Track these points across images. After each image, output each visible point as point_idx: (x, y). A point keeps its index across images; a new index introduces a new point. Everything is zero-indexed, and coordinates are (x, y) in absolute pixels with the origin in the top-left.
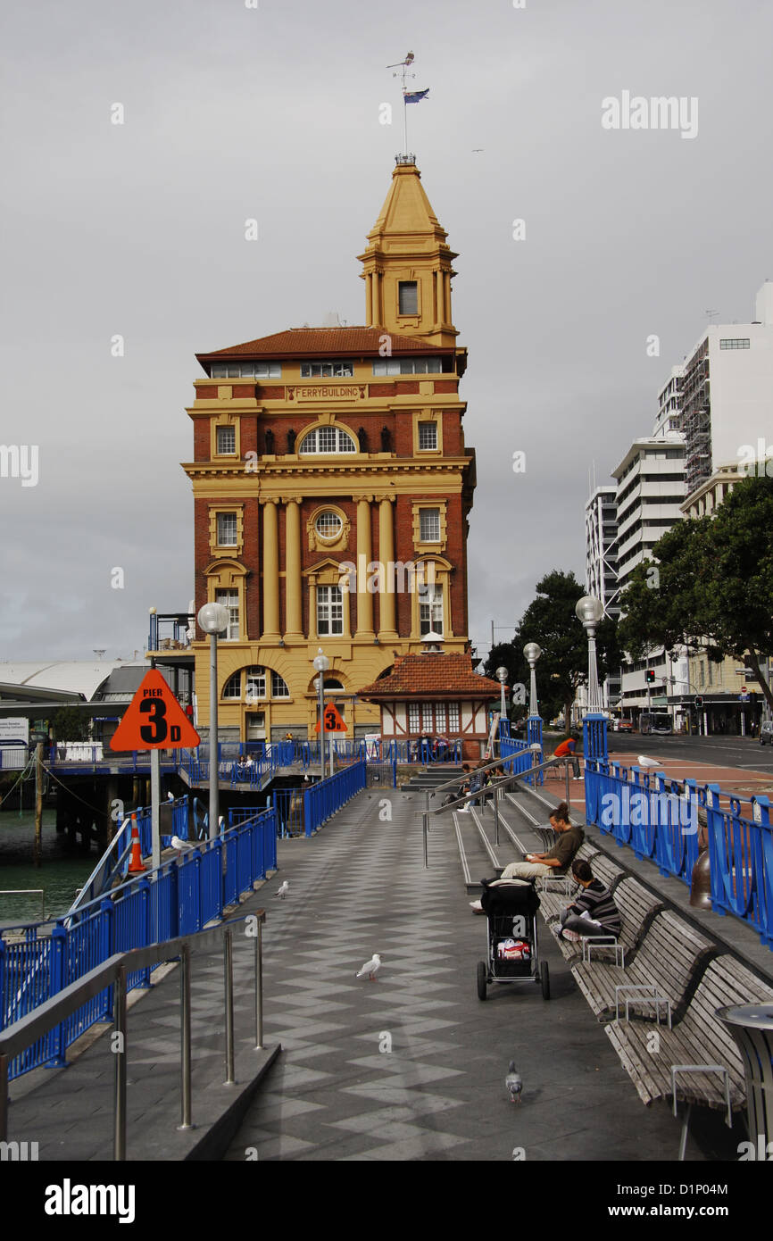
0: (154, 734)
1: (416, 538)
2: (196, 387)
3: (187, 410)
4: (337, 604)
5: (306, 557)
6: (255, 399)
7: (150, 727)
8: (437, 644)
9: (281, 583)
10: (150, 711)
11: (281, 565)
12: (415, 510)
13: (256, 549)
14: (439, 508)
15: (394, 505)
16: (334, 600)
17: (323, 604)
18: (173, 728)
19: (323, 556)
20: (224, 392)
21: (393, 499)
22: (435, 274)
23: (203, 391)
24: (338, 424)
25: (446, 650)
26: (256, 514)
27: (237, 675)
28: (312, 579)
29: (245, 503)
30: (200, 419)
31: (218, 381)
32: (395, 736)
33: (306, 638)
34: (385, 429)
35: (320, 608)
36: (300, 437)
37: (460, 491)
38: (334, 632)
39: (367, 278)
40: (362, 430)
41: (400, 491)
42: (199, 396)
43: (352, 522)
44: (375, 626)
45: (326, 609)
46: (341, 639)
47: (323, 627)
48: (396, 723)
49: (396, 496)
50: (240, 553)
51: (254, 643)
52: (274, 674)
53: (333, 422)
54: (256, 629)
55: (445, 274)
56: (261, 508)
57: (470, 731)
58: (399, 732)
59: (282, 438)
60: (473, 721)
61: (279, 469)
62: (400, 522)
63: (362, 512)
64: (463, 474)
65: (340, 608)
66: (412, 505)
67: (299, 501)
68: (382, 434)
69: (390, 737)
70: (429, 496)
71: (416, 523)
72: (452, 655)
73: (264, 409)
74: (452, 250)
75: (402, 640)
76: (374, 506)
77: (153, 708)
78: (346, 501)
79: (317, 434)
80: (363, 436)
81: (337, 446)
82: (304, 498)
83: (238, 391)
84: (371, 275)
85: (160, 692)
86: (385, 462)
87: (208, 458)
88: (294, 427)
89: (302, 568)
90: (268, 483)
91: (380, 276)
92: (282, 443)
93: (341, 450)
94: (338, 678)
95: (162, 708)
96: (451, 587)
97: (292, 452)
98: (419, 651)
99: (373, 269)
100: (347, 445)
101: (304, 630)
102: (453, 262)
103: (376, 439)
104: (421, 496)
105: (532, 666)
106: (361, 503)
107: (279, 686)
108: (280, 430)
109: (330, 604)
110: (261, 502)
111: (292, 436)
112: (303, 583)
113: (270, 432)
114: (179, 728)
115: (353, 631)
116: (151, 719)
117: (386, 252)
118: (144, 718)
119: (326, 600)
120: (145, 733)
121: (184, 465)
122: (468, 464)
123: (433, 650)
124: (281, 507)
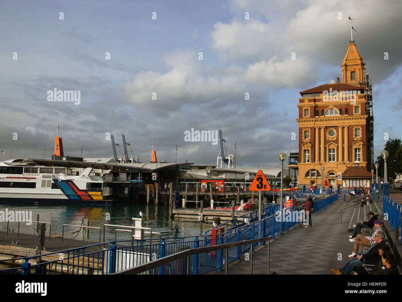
0: (260, 187)
1: (354, 136)
2: (300, 100)
3: (297, 106)
4: (334, 153)
5: (326, 142)
6: (314, 102)
7: (259, 185)
8: (358, 164)
9: (320, 148)
10: (259, 181)
11: (320, 144)
12: (354, 129)
13: (314, 140)
14: (360, 128)
15: (348, 127)
16: (333, 152)
17: (330, 153)
18: (264, 185)
19: (330, 141)
20: (306, 101)
21: (348, 126)
22: (360, 69)
23: (302, 101)
24: (334, 108)
25: (360, 165)
26: (314, 131)
27: (309, 171)
28: (327, 147)
29: (311, 128)
30: (300, 108)
31: (305, 98)
32: (346, 188)
33: (326, 162)
34: (346, 108)
35: (330, 154)
36: (325, 111)
37: (365, 123)
38: (333, 161)
39: (343, 71)
40: (340, 109)
41: (350, 124)
42: (300, 102)
43: (338, 132)
44: (343, 159)
45: (331, 154)
46: (335, 162)
47: (330, 159)
48: (346, 184)
49: (349, 125)
50: (310, 141)
51: (313, 164)
52: (318, 171)
53: (333, 107)
54: (314, 160)
55: (362, 69)
56: (315, 129)
57: (365, 186)
58: (347, 187)
59: (320, 112)
60: (366, 184)
61: (319, 119)
62: (350, 132)
63: (340, 130)
64: (366, 119)
65: (334, 154)
66: (353, 128)
67: (324, 127)
68: (345, 110)
69: (344, 188)
70: (357, 125)
71: (354, 133)
72: (361, 167)
73: (316, 105)
74: (364, 63)
75: (350, 163)
76: (343, 128)
77: (260, 180)
78: (336, 127)
79: (329, 110)
80: (340, 110)
81: (334, 113)
82: (326, 127)
83: (309, 101)
84: (344, 70)
85: (261, 175)
86: (346, 117)
87: (302, 118)
88: (323, 109)
89: (325, 144)
90: (316, 123)
91: (346, 70)
92: (320, 113)
93: (335, 114)
94: (333, 172)
95: (262, 180)
96: (363, 149)
97: (323, 115)
98: (354, 165)
99: (344, 69)
100: (336, 113)
101: (325, 160)
102: (365, 66)
103: (344, 111)
104: (355, 125)
105: (377, 169)
106: (340, 128)
107: (319, 174)
108: (320, 110)
109: (332, 153)
110: (315, 128)
111: (323, 111)
112: (325, 148)
113: (317, 110)
114: (266, 185)
115: (338, 160)
116: (259, 183)
117: (347, 64)
118: (257, 183)
119: (331, 153)
120: (258, 186)
121: (296, 119)
122: (367, 117)
123: (357, 165)
124: (320, 129)
